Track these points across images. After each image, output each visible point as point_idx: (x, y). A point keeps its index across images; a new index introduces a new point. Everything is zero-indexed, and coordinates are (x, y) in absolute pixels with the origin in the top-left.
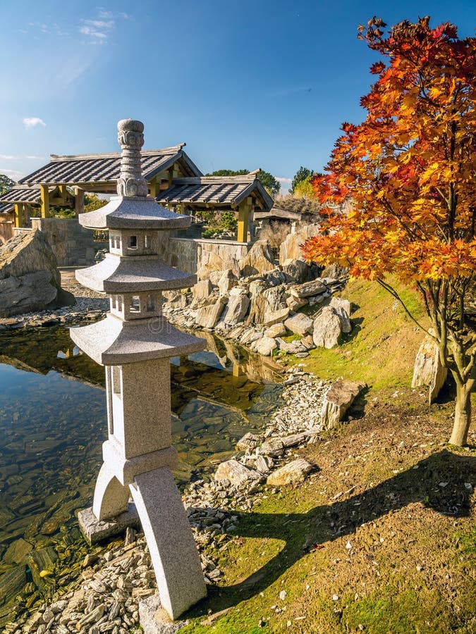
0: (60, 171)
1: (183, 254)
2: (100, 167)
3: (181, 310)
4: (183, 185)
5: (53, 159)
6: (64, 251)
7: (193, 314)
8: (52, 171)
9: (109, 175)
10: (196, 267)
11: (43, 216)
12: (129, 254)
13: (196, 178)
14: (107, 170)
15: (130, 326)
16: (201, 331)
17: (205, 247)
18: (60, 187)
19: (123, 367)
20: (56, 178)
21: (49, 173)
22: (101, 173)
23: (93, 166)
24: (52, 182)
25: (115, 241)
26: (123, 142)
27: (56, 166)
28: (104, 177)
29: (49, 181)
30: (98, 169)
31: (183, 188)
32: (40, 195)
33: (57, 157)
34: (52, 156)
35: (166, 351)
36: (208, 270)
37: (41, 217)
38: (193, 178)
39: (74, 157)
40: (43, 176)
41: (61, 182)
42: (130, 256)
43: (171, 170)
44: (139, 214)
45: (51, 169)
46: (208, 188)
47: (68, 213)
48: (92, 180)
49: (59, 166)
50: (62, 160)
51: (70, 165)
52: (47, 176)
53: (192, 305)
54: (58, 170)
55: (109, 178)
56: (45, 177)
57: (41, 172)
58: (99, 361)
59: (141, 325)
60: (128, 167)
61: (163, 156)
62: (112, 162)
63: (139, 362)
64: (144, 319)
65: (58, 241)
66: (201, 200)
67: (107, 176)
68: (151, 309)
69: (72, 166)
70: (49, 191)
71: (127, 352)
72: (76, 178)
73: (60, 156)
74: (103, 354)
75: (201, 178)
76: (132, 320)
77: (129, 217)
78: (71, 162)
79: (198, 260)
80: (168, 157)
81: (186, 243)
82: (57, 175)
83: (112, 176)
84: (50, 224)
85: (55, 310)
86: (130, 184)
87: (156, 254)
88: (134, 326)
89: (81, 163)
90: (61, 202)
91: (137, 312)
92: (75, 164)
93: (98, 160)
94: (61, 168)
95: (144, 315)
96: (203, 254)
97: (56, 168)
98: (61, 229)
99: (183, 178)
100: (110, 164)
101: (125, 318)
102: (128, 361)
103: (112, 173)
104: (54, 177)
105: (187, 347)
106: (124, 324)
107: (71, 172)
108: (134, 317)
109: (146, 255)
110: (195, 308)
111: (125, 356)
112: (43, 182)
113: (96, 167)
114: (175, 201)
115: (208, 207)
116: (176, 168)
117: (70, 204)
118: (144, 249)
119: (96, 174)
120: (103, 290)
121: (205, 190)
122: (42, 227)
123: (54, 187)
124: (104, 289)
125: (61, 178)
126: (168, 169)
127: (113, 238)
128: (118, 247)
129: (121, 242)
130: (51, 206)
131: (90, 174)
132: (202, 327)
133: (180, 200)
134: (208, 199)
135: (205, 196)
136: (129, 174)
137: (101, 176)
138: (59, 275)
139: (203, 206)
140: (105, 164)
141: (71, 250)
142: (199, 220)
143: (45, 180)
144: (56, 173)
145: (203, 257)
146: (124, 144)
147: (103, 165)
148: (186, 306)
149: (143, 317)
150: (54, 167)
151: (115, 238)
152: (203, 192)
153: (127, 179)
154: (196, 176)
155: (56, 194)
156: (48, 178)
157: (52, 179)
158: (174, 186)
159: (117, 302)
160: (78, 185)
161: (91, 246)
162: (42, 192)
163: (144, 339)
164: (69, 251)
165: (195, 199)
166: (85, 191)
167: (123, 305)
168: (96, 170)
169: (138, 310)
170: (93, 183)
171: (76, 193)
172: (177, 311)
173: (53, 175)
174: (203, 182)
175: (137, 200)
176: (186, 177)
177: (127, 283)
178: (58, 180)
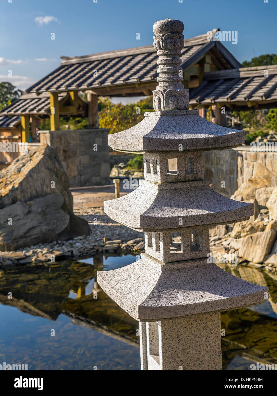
0: (72, 74)
1: (220, 166)
2: (118, 66)
3: (220, 239)
4: (218, 80)
5: (64, 62)
6: (76, 168)
7: (235, 244)
8: (62, 75)
9: (128, 75)
10: (237, 183)
11: (53, 129)
12: (169, 180)
13: (234, 70)
14: (125, 69)
15: (171, 270)
16: (246, 266)
17: (248, 157)
18: (72, 94)
19: (162, 323)
20: (67, 83)
21: (59, 78)
22: (118, 74)
23: (109, 66)
24: (63, 88)
25: (151, 166)
26: (160, 47)
27: (67, 69)
28: (122, 79)
29: (59, 87)
30: (115, 69)
31: (217, 84)
32: (49, 103)
33: (68, 58)
34: (63, 58)
35: (216, 302)
36: (253, 187)
37: (49, 129)
38: (230, 71)
39: (87, 56)
40: (53, 82)
41: (73, 87)
42: (170, 183)
43: (202, 63)
44: (181, 132)
45: (62, 73)
46: (249, 82)
47: (79, 122)
48: (108, 83)
49: (70, 69)
50: (74, 61)
51: (82, 67)
52: (58, 81)
53: (233, 233)
54: (69, 73)
55: (128, 79)
56: (55, 83)
57: (50, 78)
58: (135, 315)
59: (184, 268)
60: (166, 75)
61: (192, 47)
62: (131, 60)
63: (183, 317)
64: (186, 261)
65: (69, 157)
66: (240, 98)
67: (125, 77)
68: (195, 248)
69: (85, 68)
70: (60, 99)
71: (168, 304)
72: (89, 81)
73: (71, 57)
74: (140, 307)
75: (241, 69)
76: (172, 262)
77: (169, 137)
78: (83, 64)
79: (239, 173)
80: (199, 47)
81: (225, 154)
82: (68, 80)
83: (131, 76)
84: (60, 137)
85: (67, 240)
86: (169, 96)
87: (201, 180)
88: (175, 270)
89: (95, 63)
90: (73, 110)
91: (179, 252)
92: (88, 66)
93: (114, 59)
94: (72, 71)
95: (187, 257)
96: (245, 165)
97: (67, 72)
98: (73, 143)
99: (217, 72)
100: (129, 62)
101: (165, 260)
102: (170, 315)
103: (131, 72)
104: (65, 83)
105: (244, 297)
106: (163, 267)
107: (84, 75)
108: (175, 259)
109: (189, 181)
110: (238, 237)
111: (166, 309)
112: (53, 89)
113: (112, 67)
114: (208, 101)
115: (249, 105)
116: (208, 60)
117: (83, 113)
118: (186, 174)
119: (112, 75)
120: (139, 226)
121: (246, 85)
122: (51, 141)
123: (64, 94)
124: (141, 225)
125: (72, 83)
126: (199, 63)
127: (148, 162)
128: (155, 173)
129: (159, 167)
130: (61, 116)
131: (105, 76)
132: (247, 262)
133: (214, 99)
134: (250, 96)
135: (246, 92)
136: (167, 85)
137: (119, 78)
138: (71, 198)
139: (244, 104)
140: (123, 62)
141: (84, 167)
142: (236, 121)
143: (55, 86)
144: (67, 78)
145: (246, 170)
146: (160, 49)
147: (120, 64)
148: (226, 234)
149: (186, 259)
150: (65, 71)
151: (151, 161)
152: (243, 88)
153: (165, 91)
154: (233, 68)
155: (67, 102)
156: (58, 84)
157: (62, 85)
158: (206, 83)
159: (154, 240)
160: (92, 89)
161: (106, 162)
162: (51, 100)
163: (189, 287)
164: (82, 168)
165: (233, 97)
166: (99, 96)
167: (161, 244)
168: (112, 71)
169: (180, 250)
170: (109, 86)
171: (89, 99)
172: (215, 241)
173: (63, 81)
174: (242, 75)
175: (177, 115)
176: (220, 70)
177: (168, 217)
178: (69, 85)
